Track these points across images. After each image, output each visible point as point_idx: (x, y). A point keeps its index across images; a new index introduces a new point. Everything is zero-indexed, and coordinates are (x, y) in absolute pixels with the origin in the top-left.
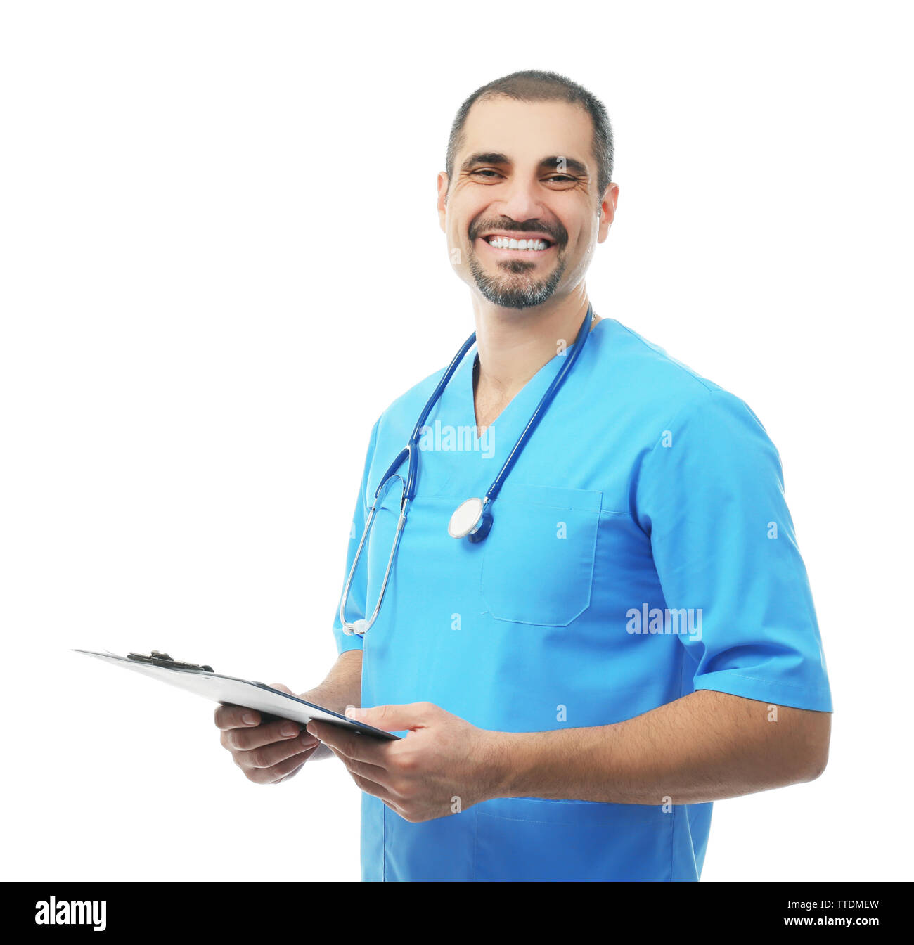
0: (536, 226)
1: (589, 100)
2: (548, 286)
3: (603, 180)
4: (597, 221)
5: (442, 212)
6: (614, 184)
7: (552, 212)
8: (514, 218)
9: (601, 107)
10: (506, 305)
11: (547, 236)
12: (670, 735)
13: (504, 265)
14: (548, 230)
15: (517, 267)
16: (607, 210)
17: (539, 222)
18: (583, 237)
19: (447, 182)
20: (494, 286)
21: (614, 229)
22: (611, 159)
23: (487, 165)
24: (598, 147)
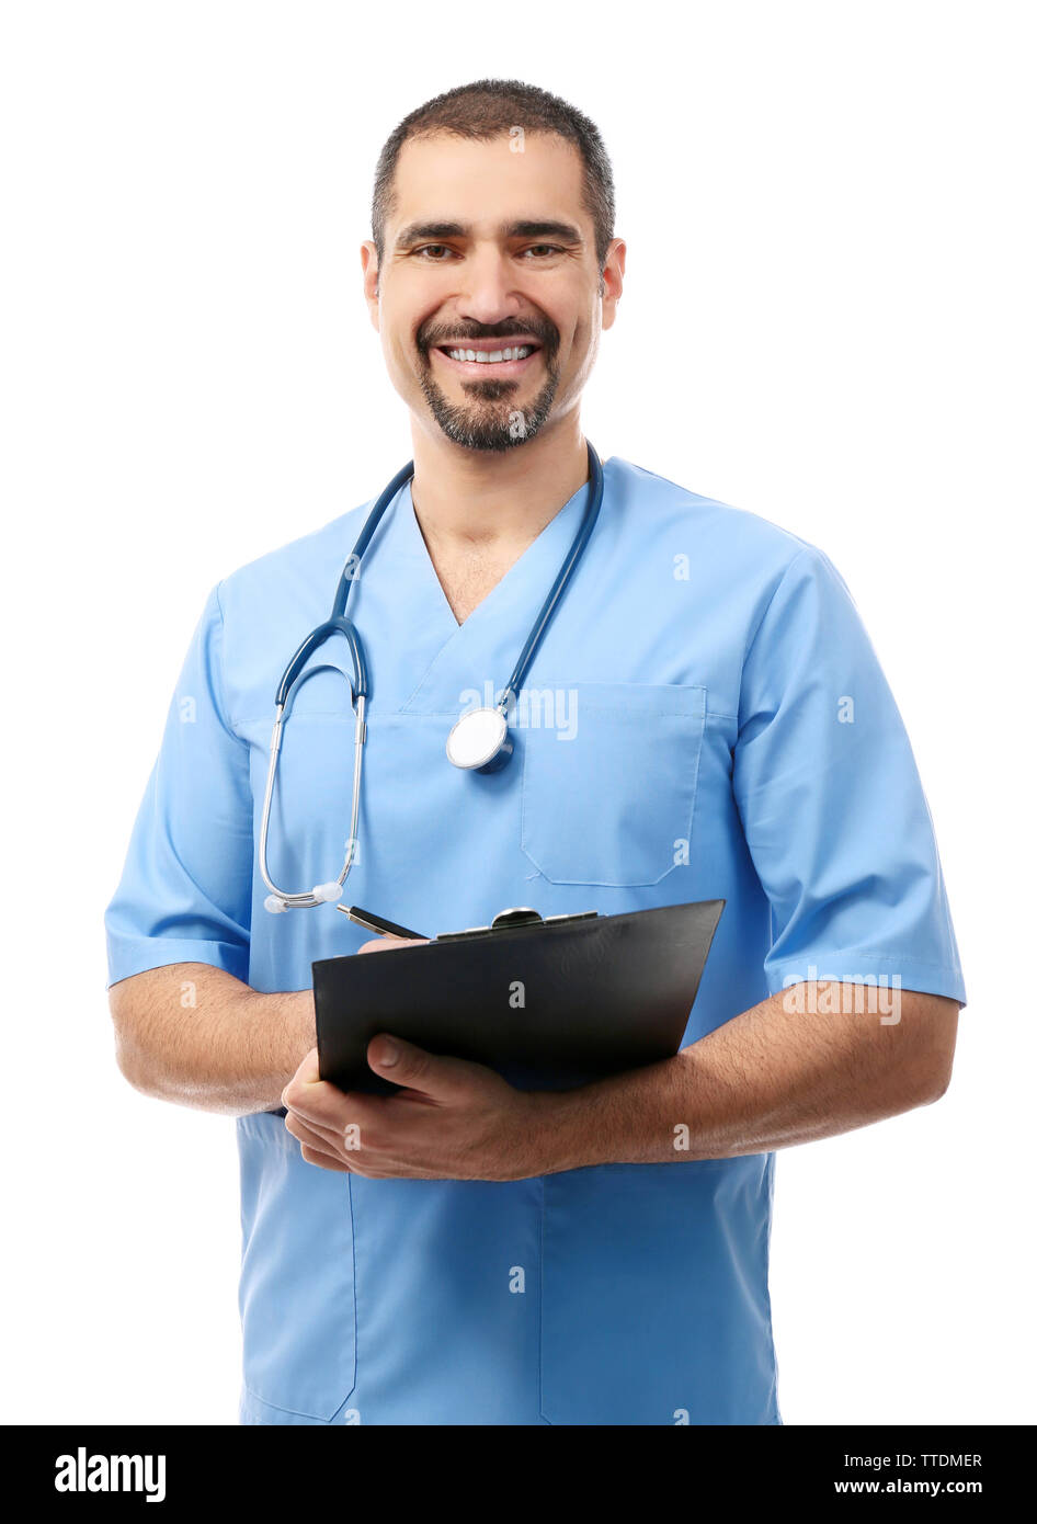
0: (513, 327)
1: (573, 121)
2: (539, 413)
3: (603, 238)
4: (598, 305)
5: (373, 301)
6: (619, 240)
7: (534, 304)
8: (481, 319)
9: (592, 128)
10: (480, 447)
11: (531, 339)
12: (762, 1057)
13: (472, 388)
14: (532, 331)
15: (491, 391)
16: (611, 280)
17: (517, 320)
18: (581, 333)
19: (376, 258)
20: (461, 421)
21: (623, 305)
22: (611, 204)
23: (433, 240)
24: (592, 194)
